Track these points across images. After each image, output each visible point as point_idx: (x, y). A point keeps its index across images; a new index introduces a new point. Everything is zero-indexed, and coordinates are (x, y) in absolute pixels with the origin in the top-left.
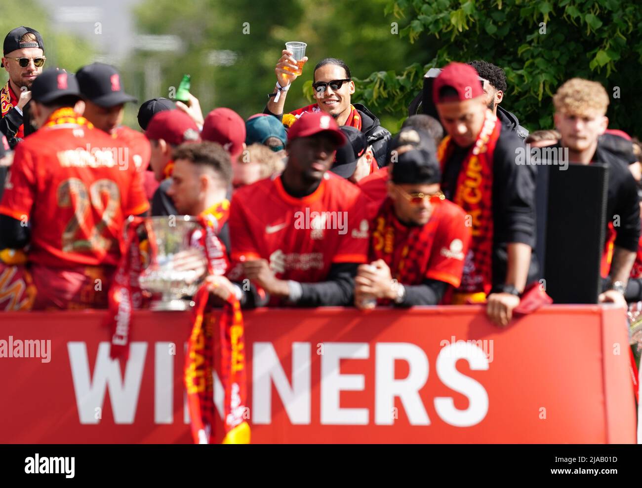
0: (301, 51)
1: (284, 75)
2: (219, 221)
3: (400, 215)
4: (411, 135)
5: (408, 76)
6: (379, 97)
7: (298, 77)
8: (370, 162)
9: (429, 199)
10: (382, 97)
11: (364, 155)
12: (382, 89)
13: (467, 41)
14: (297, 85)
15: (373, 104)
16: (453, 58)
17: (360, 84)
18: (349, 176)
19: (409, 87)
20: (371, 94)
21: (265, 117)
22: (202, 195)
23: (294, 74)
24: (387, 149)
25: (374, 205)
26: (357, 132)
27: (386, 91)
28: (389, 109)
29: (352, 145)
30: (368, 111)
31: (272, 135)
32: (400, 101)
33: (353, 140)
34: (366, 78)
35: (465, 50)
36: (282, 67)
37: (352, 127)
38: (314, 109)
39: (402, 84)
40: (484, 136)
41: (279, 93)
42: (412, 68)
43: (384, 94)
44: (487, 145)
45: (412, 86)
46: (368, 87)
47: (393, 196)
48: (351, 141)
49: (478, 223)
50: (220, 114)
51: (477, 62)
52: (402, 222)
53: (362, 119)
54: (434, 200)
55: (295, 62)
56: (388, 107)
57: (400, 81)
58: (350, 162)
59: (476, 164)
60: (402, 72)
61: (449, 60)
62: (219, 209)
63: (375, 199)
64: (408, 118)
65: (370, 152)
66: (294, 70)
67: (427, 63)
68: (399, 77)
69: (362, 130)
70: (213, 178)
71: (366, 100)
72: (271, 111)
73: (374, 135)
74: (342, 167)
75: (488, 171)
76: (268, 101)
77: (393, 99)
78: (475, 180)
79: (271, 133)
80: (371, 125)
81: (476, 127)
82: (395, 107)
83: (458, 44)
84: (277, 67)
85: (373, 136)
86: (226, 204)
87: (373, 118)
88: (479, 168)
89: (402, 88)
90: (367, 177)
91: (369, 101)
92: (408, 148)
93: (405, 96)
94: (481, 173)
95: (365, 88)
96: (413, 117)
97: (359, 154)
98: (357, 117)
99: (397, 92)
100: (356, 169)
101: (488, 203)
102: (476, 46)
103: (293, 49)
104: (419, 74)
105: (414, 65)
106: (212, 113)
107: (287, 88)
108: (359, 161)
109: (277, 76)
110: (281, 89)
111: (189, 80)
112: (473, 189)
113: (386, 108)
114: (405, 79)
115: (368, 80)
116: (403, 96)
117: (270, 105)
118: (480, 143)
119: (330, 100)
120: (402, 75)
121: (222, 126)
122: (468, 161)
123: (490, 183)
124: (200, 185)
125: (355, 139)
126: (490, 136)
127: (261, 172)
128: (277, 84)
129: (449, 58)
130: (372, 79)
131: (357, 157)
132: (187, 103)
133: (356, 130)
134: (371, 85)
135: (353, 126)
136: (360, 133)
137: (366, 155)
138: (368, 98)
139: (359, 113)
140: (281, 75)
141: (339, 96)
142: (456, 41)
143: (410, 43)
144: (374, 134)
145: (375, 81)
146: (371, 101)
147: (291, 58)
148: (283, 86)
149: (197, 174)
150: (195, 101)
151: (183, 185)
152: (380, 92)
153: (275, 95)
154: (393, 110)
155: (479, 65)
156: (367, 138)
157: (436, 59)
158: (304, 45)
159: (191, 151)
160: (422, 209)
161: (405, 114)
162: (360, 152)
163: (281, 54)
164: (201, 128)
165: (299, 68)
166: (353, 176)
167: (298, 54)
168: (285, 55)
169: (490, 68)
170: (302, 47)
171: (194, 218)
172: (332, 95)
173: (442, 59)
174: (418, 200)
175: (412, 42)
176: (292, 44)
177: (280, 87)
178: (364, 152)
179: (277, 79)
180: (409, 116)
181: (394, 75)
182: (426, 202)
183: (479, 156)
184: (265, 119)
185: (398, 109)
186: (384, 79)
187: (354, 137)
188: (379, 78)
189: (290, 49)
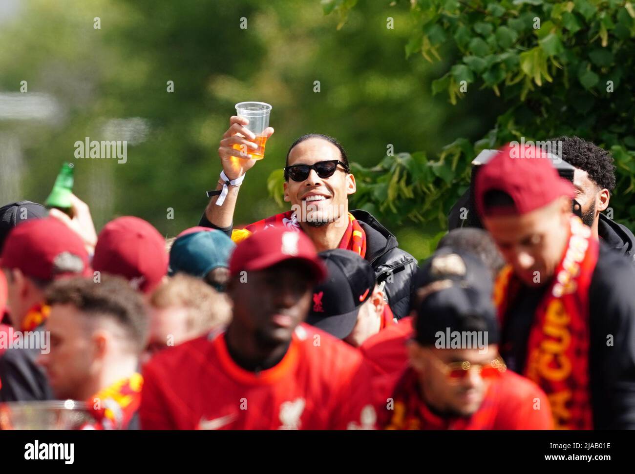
0: (262, 117)
1: (234, 159)
2: (125, 410)
3: (429, 397)
4: (451, 262)
5: (448, 160)
6: (399, 197)
7: (257, 161)
8: (380, 310)
9: (480, 372)
10: (403, 197)
11: (370, 299)
12: (403, 183)
13: (547, 99)
14: (256, 176)
15: (388, 211)
16: (523, 130)
17: (364, 175)
18: (345, 335)
19: (449, 180)
20: (385, 193)
21: (208, 233)
22: (96, 366)
23: (250, 156)
24: (411, 287)
25: (387, 380)
26: (358, 260)
27: (411, 187)
28: (416, 217)
29: (349, 281)
30: (377, 221)
31: (219, 264)
32: (434, 204)
33: (351, 273)
34: (375, 165)
35: (546, 116)
36: (230, 144)
37: (350, 251)
38: (285, 220)
39: (437, 174)
40: (570, 264)
41: (225, 190)
42: (454, 147)
43: (408, 193)
44: (576, 279)
45: (455, 178)
46: (379, 179)
47: (419, 366)
48: (348, 275)
49: (565, 414)
50: (124, 227)
51: (566, 138)
52: (433, 410)
53: (367, 236)
54: (487, 372)
55: (253, 136)
56: (415, 214)
57: (434, 170)
58: (347, 311)
59: (559, 314)
60: (438, 155)
61: (517, 134)
62: (125, 390)
63: (389, 370)
64: (447, 232)
65: (380, 293)
66: (251, 150)
67: (480, 138)
68: (432, 163)
69: (367, 257)
70: (116, 337)
71: (376, 203)
72: (213, 222)
73: (387, 263)
74: (333, 320)
75: (580, 325)
76: (207, 204)
77: (423, 201)
78: (559, 340)
79: (216, 260)
80: (382, 247)
81: (552, 253)
82: (425, 215)
83: (533, 105)
84: (220, 145)
85: (387, 266)
86: (136, 381)
87: (386, 235)
88: (565, 320)
89: (438, 182)
90: (374, 336)
91: (382, 204)
92: (445, 285)
93: (442, 195)
94: (569, 328)
95: (374, 182)
96: (457, 232)
97: (362, 298)
98: (359, 234)
99: (428, 189)
100: (356, 322)
101: (583, 379)
102: (564, 108)
103: (248, 114)
104: (465, 158)
105: (459, 141)
106: (111, 226)
107: (239, 181)
108: (362, 310)
109: (221, 160)
110: (228, 184)
111: (73, 173)
112: (556, 356)
113: (411, 216)
114: (441, 167)
115: (378, 168)
116: (439, 194)
117: (210, 210)
118: (563, 277)
119: (314, 195)
120: (437, 159)
121: (127, 247)
122: (545, 309)
123: (585, 345)
124: (93, 348)
125: (354, 271)
126: (581, 265)
127: (189, 324)
128: (222, 174)
129: (517, 130)
130: (386, 166)
131: (358, 303)
132: (69, 212)
133: (357, 257)
134: (386, 176)
135: (352, 249)
136: (363, 262)
137: (373, 299)
138: (381, 199)
139: (362, 226)
140: (229, 158)
141: (330, 189)
142: (529, 101)
143: (451, 104)
144: (389, 263)
145: (392, 170)
146: (385, 204)
147: (245, 129)
148: (232, 177)
149: (88, 330)
150: (82, 208)
151: (63, 349)
152: (399, 190)
153: (219, 193)
154: (422, 219)
155: (571, 145)
156: (377, 270)
157: (495, 131)
158: (268, 107)
159: (78, 290)
160: (468, 388)
161: (443, 226)
162: (363, 294)
163: (229, 124)
164: (91, 251)
165: (259, 147)
166: (352, 334)
167: (258, 123)
168: (235, 125)
169: (589, 150)
170: (265, 110)
171: (83, 404)
172: (318, 184)
173: (506, 132)
174: (462, 374)
175: (454, 101)
176: (246, 106)
177: (226, 179)
178: (370, 294)
179: (221, 166)
180: (449, 231)
181: (424, 158)
182: (475, 378)
183: (563, 299)
184: (207, 236)
185: (430, 218)
186: (408, 167)
187: (353, 267)
188: (400, 165)
189: (243, 114)
